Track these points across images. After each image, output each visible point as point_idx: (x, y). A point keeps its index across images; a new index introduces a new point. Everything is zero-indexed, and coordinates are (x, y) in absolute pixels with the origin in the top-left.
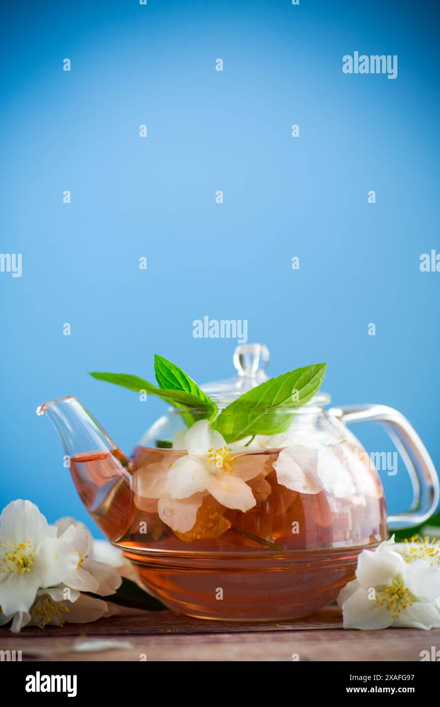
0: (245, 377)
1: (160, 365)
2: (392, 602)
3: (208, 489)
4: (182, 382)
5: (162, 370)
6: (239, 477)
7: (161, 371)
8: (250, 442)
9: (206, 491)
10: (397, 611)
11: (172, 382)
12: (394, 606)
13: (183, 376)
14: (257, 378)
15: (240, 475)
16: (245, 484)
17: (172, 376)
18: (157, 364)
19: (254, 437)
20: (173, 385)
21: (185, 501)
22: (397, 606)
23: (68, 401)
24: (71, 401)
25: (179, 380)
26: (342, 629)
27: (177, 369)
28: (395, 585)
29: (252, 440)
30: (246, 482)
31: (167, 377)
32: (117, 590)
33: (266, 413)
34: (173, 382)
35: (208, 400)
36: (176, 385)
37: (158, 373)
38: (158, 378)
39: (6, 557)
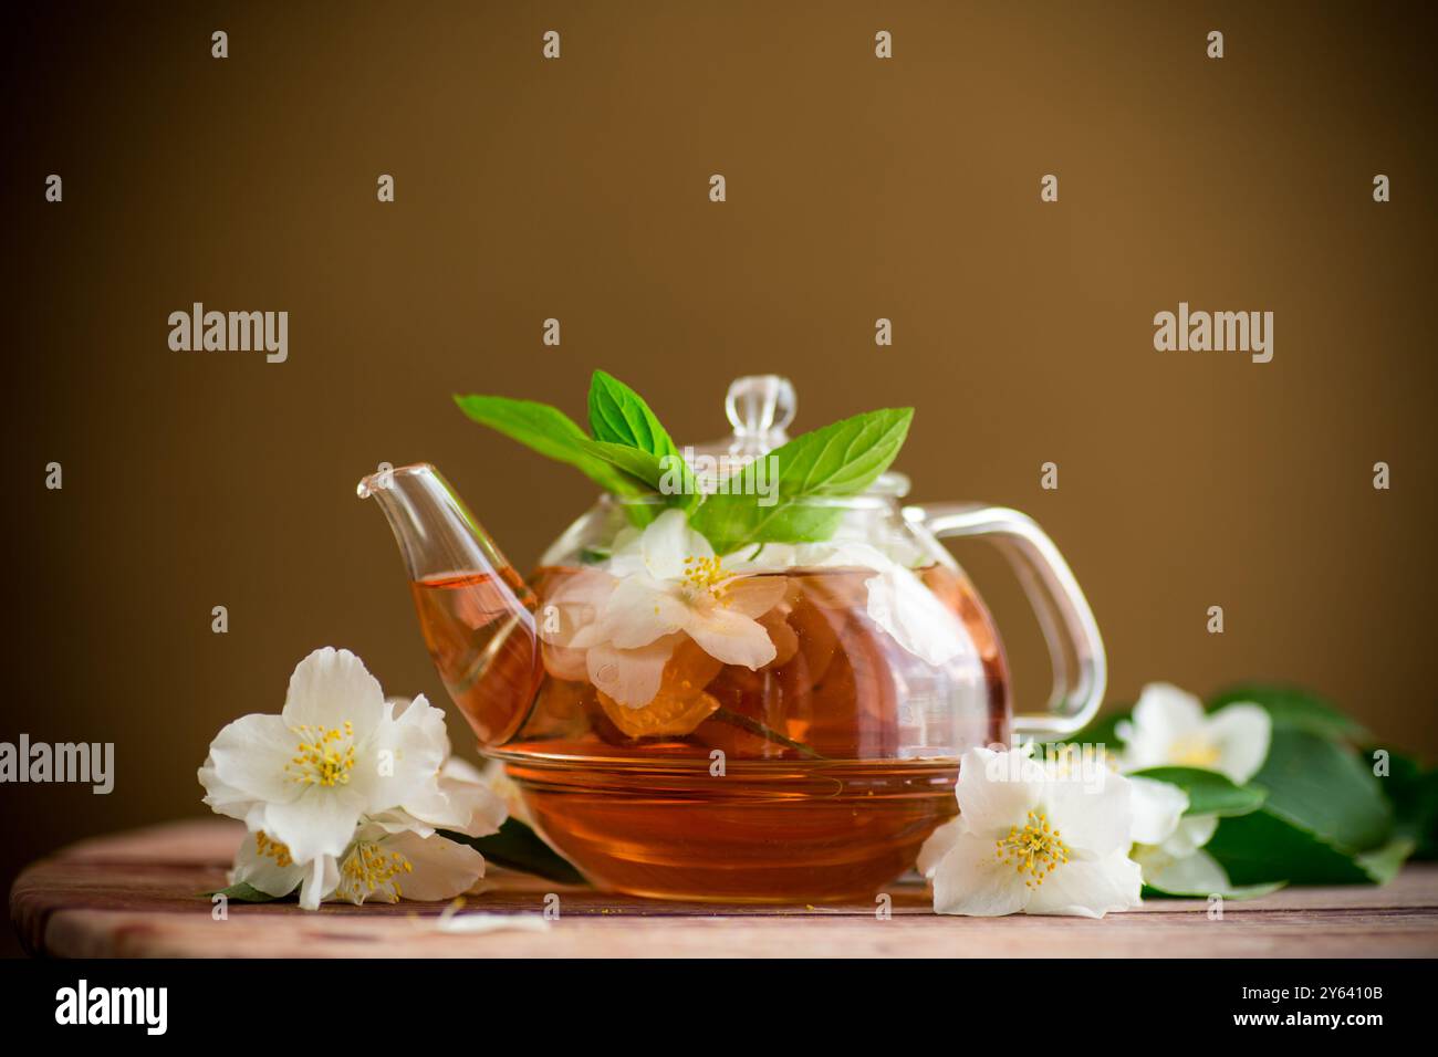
0: (747, 440)
1: (601, 395)
2: (1027, 859)
3: (685, 629)
4: (638, 433)
5: (603, 405)
6: (743, 612)
7: (600, 406)
8: (756, 554)
10: (1037, 874)
11: (618, 432)
12: (1031, 865)
14: (770, 441)
15: (744, 609)
17: (621, 419)
18: (596, 392)
19: (763, 547)
20: (620, 438)
21: (640, 652)
22: (1036, 867)
23: (416, 472)
24: (423, 472)
25: (634, 428)
26: (935, 914)
27: (634, 403)
28: (1032, 823)
29: (760, 551)
30: (756, 620)
31: (612, 421)
32: (501, 828)
33: (791, 504)
34: (623, 430)
36: (627, 438)
39: (300, 756)
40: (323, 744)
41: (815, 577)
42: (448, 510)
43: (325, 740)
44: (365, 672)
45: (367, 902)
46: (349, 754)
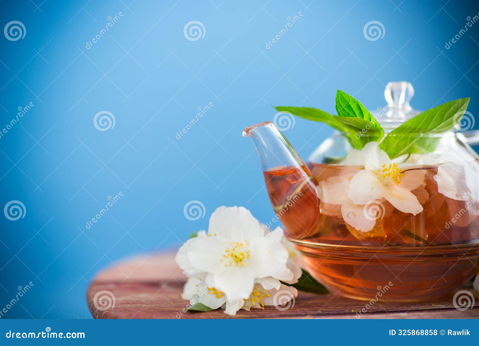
0: (394, 108)
1: (340, 98)
3: (385, 197)
4: (356, 113)
5: (342, 102)
6: (405, 188)
7: (340, 102)
8: (407, 159)
9: (384, 198)
11: (348, 111)
13: (360, 107)
15: (406, 186)
16: (411, 193)
17: (349, 107)
18: (339, 97)
19: (409, 155)
20: (349, 114)
23: (268, 126)
24: (271, 126)
25: (354, 110)
27: (355, 102)
29: (408, 157)
30: (411, 192)
31: (346, 107)
33: (421, 136)
34: (350, 111)
35: (377, 125)
36: (352, 114)
37: (338, 104)
38: (338, 108)
39: (226, 254)
40: (235, 248)
41: (434, 169)
42: (279, 139)
43: (236, 247)
44: (251, 216)
45: (251, 309)
46: (248, 253)
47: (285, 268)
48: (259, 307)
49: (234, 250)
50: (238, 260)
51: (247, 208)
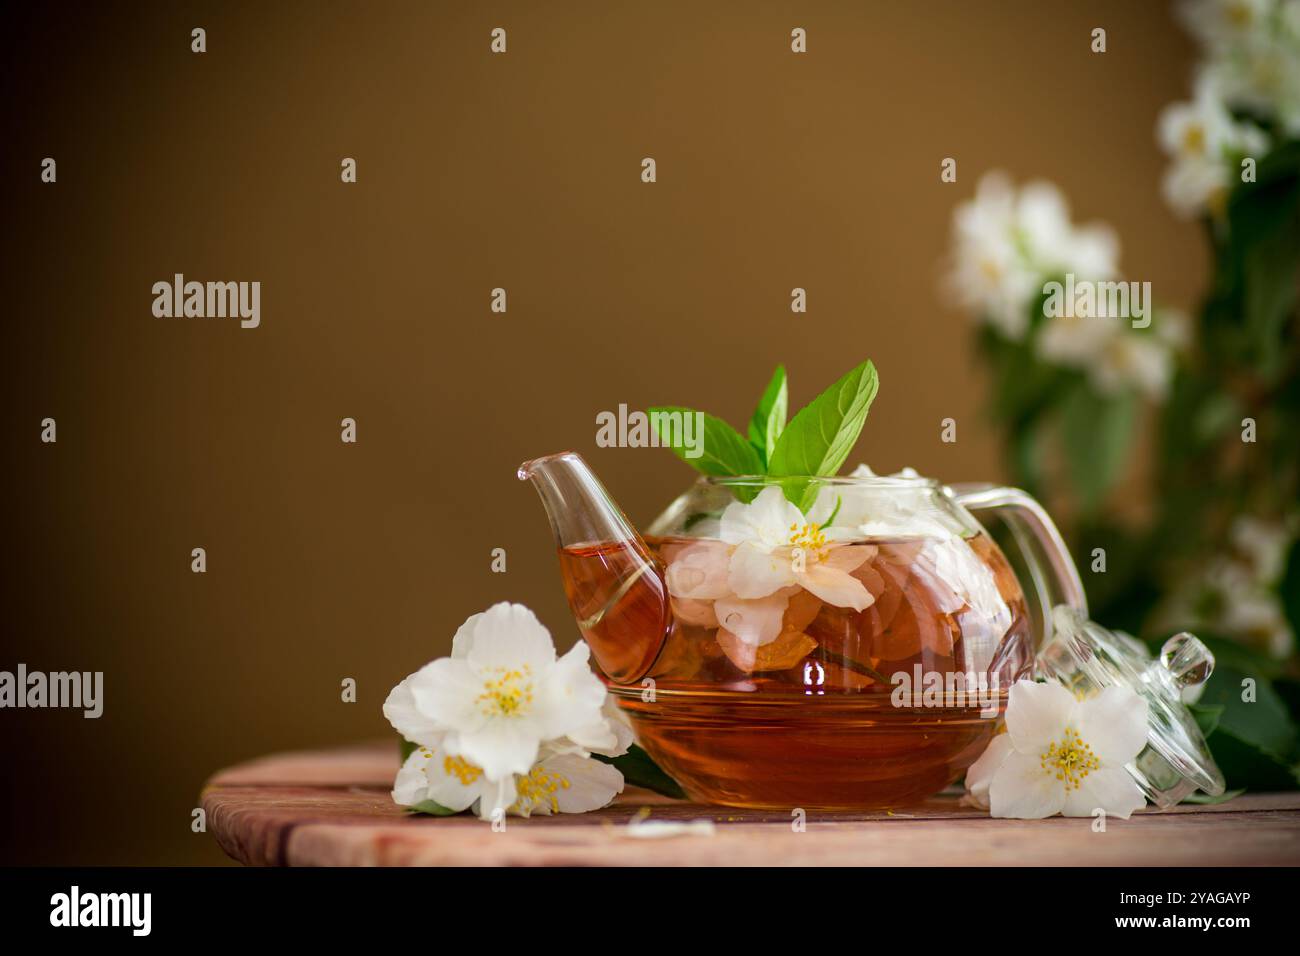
3: (801, 582)
6: (839, 568)
23: (564, 458)
24: (571, 459)
39: (486, 692)
40: (504, 681)
43: (506, 678)
44: (536, 623)
45: (532, 815)
46: (528, 690)
47: (599, 718)
48: (549, 814)
49: (501, 684)
50: (507, 705)
51: (529, 607)
